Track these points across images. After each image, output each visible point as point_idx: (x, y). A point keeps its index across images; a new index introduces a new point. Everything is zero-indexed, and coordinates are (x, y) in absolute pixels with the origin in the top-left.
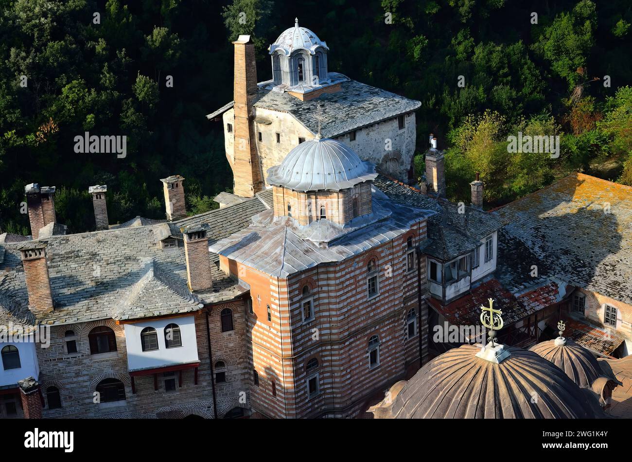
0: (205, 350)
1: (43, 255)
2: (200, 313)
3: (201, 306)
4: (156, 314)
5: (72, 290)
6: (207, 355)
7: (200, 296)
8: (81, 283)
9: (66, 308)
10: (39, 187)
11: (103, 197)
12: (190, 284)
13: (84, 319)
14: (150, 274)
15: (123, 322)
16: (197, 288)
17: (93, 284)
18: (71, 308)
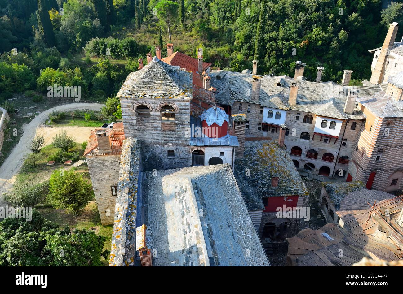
0: (342, 134)
1: (298, 86)
2: (345, 120)
3: (347, 118)
4: (330, 116)
5: (303, 100)
6: (342, 135)
7: (347, 115)
8: (307, 99)
9: (300, 105)
10: (301, 63)
11: (321, 71)
12: (345, 110)
13: (305, 111)
14: (332, 102)
15: (317, 115)
16: (347, 112)
17: (311, 100)
18: (301, 106)
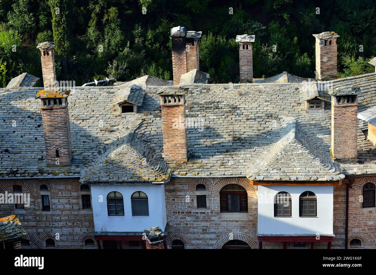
0: (341, 224)
1: (182, 102)
2: (340, 183)
3: (343, 176)
4: (293, 178)
5: (208, 143)
6: (342, 230)
7: (342, 166)
8: (218, 136)
9: (200, 161)
10: (186, 30)
11: (250, 48)
12: (333, 151)
13: (217, 175)
14: (291, 135)
15: (258, 182)
16: (340, 156)
17: (231, 138)
18: (205, 161)
